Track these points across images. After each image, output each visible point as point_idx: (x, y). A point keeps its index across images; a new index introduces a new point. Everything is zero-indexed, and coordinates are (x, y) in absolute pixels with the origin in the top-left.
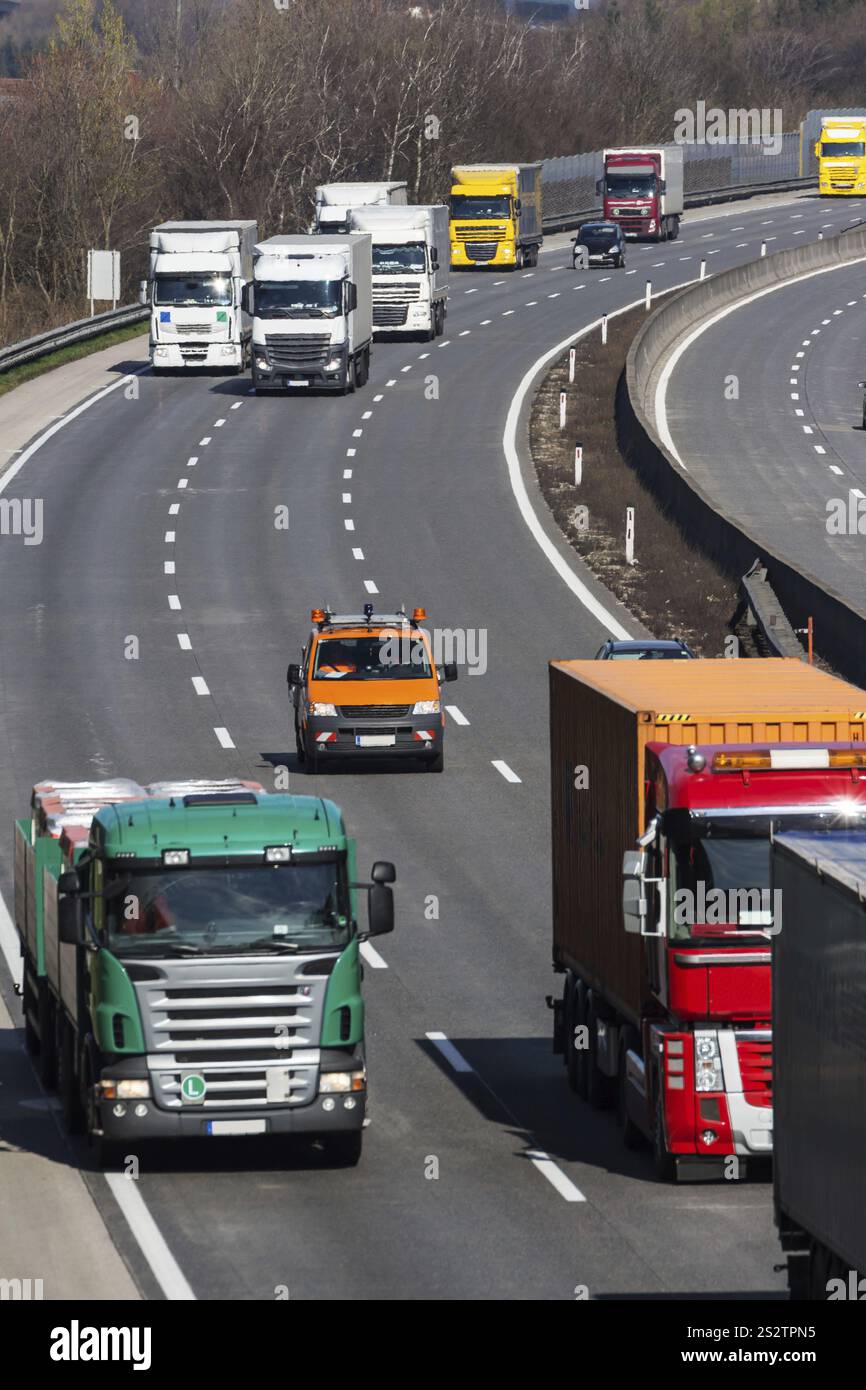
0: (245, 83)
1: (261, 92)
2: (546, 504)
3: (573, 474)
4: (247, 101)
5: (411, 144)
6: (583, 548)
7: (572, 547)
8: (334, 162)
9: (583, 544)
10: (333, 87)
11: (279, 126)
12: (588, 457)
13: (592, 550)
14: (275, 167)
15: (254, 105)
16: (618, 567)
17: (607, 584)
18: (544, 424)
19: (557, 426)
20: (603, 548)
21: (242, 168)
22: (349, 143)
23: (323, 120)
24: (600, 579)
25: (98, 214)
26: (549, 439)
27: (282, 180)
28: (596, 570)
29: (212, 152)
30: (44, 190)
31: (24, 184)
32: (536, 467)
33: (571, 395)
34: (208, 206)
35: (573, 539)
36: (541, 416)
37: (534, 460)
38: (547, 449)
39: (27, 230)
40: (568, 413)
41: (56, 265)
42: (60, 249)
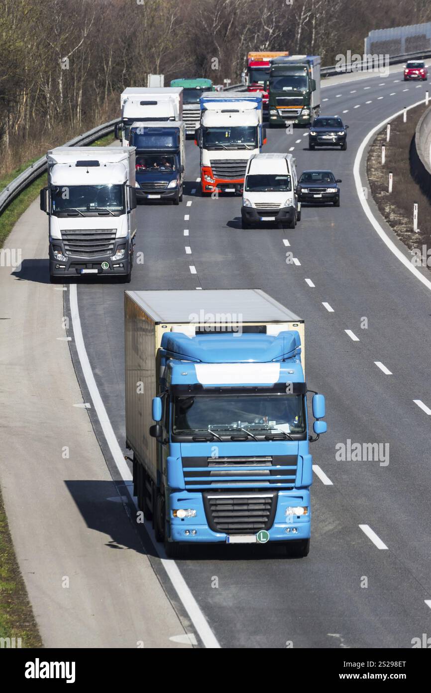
2: (374, 203)
3: (388, 187)
5: (310, 22)
6: (393, 224)
7: (387, 223)
8: (271, 31)
9: (392, 221)
11: (244, 13)
12: (395, 178)
13: (397, 225)
14: (242, 33)
16: (409, 234)
17: (404, 242)
18: (374, 162)
19: (380, 163)
20: (402, 224)
21: (225, 34)
22: (279, 22)
23: (266, 10)
24: (400, 239)
25: (153, 56)
26: (376, 169)
27: (245, 39)
28: (398, 235)
29: (210, 26)
30: (126, 44)
31: (116, 42)
32: (370, 183)
33: (388, 147)
34: (208, 53)
35: (387, 219)
36: (372, 158)
37: (369, 180)
38: (375, 175)
39: (118, 64)
40: (386, 156)
41: (132, 82)
42: (135, 74)
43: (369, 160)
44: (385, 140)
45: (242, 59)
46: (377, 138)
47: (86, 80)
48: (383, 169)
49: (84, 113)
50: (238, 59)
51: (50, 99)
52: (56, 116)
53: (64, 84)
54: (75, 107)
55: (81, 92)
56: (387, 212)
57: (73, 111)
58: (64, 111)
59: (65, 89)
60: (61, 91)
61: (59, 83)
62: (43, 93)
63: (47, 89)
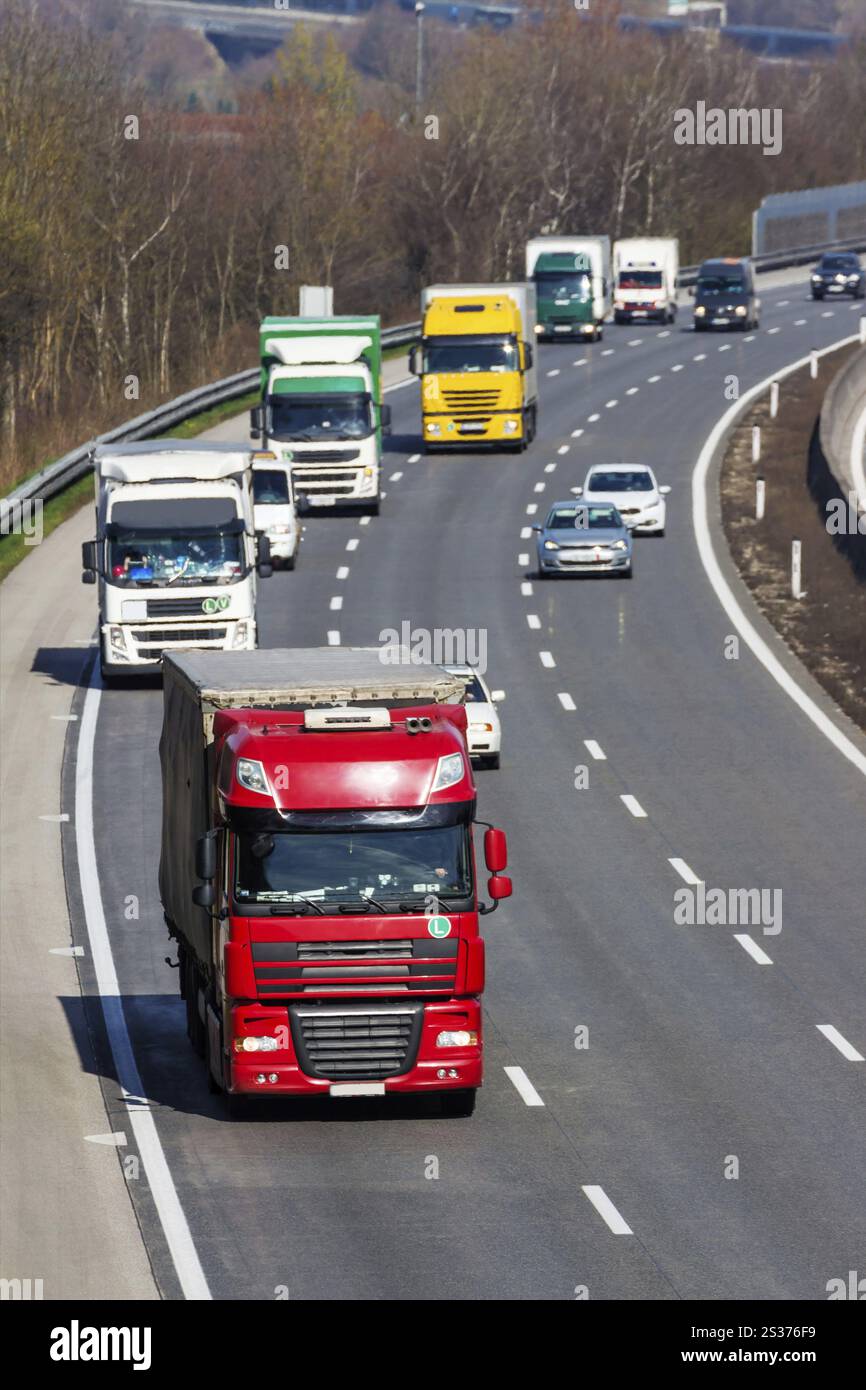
0: (470, 120)
1: (486, 129)
2: (724, 538)
3: (755, 509)
4: (473, 137)
5: (642, 179)
6: (753, 582)
7: (742, 581)
8: (561, 198)
9: (753, 577)
10: (561, 123)
11: (506, 163)
12: (775, 491)
13: (760, 583)
14: (501, 202)
15: (480, 142)
16: (783, 601)
17: (769, 617)
18: (738, 458)
19: (750, 460)
20: (772, 582)
21: (467, 203)
22: (578, 179)
23: (551, 157)
24: (764, 613)
25: (319, 251)
26: (740, 473)
27: (509, 215)
28: (761, 604)
29: (437, 189)
30: (264, 227)
31: (243, 221)
32: (722, 500)
33: (770, 430)
34: (432, 242)
35: (745, 573)
36: (736, 450)
37: (722, 495)
38: (735, 483)
39: (247, 267)
40: (763, 447)
41: (276, 302)
42: (281, 285)
43: (729, 453)
44: (767, 413)
45: (504, 254)
46: (753, 409)
47: (179, 298)
48: (754, 471)
49: (174, 363)
50: (493, 253)
51: (104, 336)
52: (116, 373)
53: (131, 306)
54: (156, 352)
55: (167, 323)
56: (746, 559)
57: (152, 360)
58: (131, 361)
59: (134, 317)
60: (125, 321)
61: (121, 305)
62: (89, 326)
63: (99, 317)
